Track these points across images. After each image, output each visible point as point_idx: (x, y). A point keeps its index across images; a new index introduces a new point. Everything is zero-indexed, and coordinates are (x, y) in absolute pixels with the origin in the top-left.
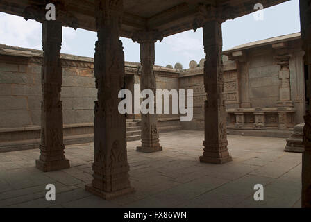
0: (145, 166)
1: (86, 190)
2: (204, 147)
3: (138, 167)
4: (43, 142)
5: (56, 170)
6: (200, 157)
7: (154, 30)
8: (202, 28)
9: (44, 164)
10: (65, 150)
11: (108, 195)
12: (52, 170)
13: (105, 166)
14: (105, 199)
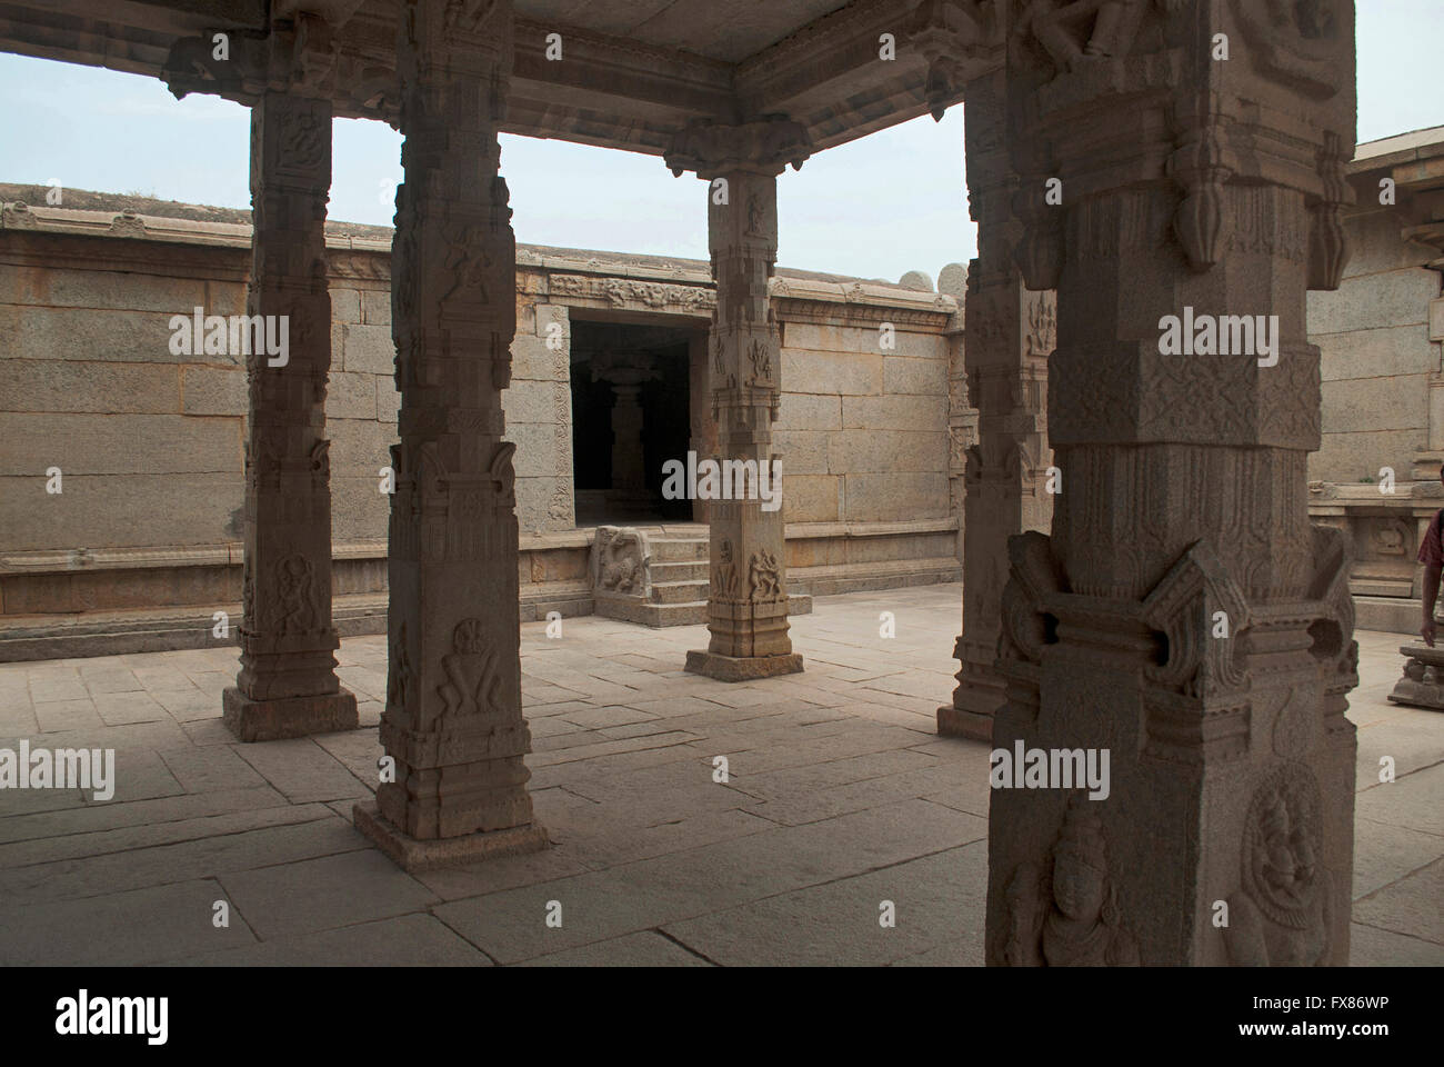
0: (674, 739)
1: (356, 827)
2: (958, 665)
3: (643, 743)
4: (248, 613)
5: (297, 735)
6: (941, 712)
7: (768, 118)
8: (961, 106)
9: (246, 709)
10: (336, 654)
11: (417, 853)
12: (278, 736)
13: (416, 728)
14: (404, 869)
